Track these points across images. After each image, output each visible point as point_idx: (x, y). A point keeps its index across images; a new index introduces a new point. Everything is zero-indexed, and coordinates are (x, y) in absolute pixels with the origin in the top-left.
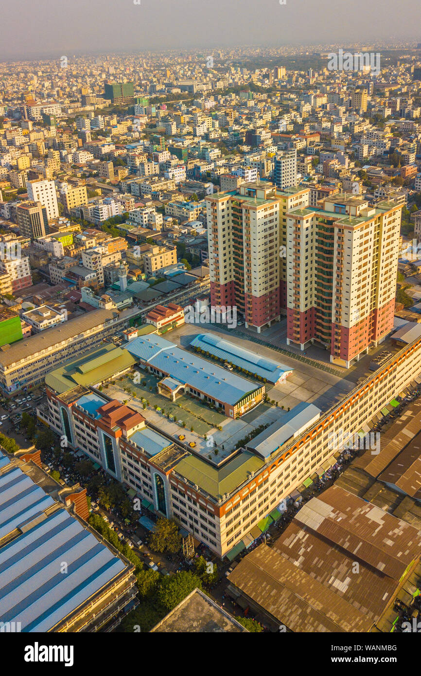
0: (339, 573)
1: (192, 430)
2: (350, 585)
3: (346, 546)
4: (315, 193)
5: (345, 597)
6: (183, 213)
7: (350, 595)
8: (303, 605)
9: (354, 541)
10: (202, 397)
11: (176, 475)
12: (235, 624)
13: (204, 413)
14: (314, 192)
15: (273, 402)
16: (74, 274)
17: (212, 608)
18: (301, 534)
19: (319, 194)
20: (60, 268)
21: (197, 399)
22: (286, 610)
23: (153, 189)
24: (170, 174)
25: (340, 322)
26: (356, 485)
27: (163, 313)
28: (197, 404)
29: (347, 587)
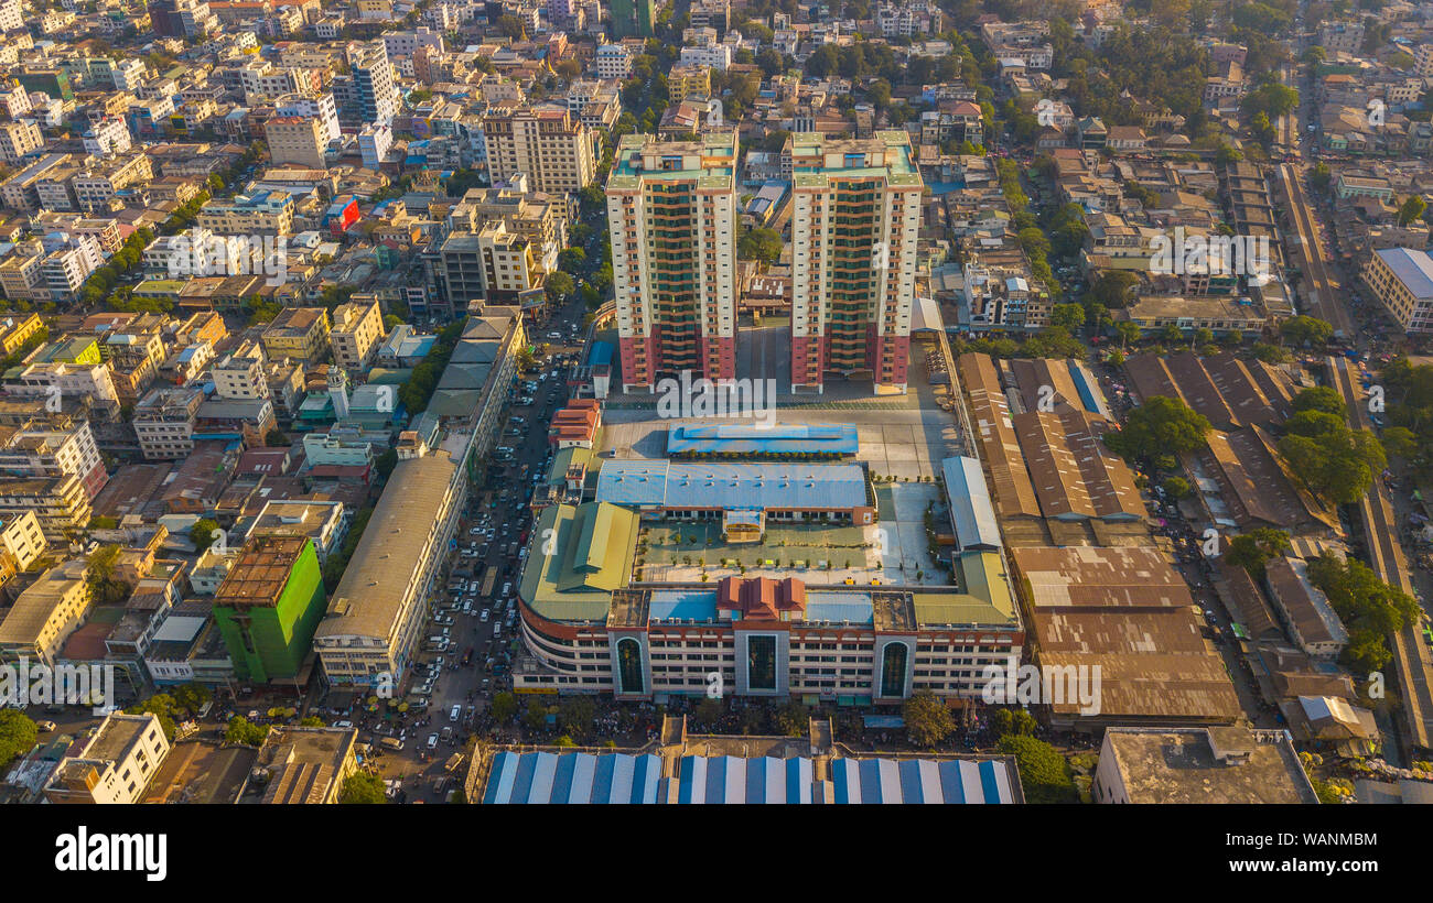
0: (1132, 635)
1: (847, 566)
2: (1153, 640)
3: (1116, 602)
4: (533, 125)
5: (1160, 652)
6: (257, 222)
7: (1163, 649)
8: (1153, 685)
9: (1118, 592)
10: (797, 516)
11: (928, 628)
12: (1180, 733)
13: (823, 538)
14: (529, 124)
15: (889, 478)
16: (215, 421)
17: (1142, 736)
18: (1056, 619)
19: (541, 125)
20: (174, 419)
21: (792, 523)
22: (1144, 701)
23: (115, 186)
24: (100, 140)
25: (893, 332)
26: (1031, 535)
27: (581, 421)
28: (799, 530)
29: (1153, 644)
